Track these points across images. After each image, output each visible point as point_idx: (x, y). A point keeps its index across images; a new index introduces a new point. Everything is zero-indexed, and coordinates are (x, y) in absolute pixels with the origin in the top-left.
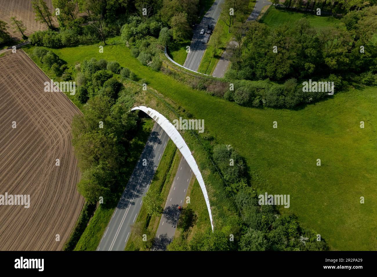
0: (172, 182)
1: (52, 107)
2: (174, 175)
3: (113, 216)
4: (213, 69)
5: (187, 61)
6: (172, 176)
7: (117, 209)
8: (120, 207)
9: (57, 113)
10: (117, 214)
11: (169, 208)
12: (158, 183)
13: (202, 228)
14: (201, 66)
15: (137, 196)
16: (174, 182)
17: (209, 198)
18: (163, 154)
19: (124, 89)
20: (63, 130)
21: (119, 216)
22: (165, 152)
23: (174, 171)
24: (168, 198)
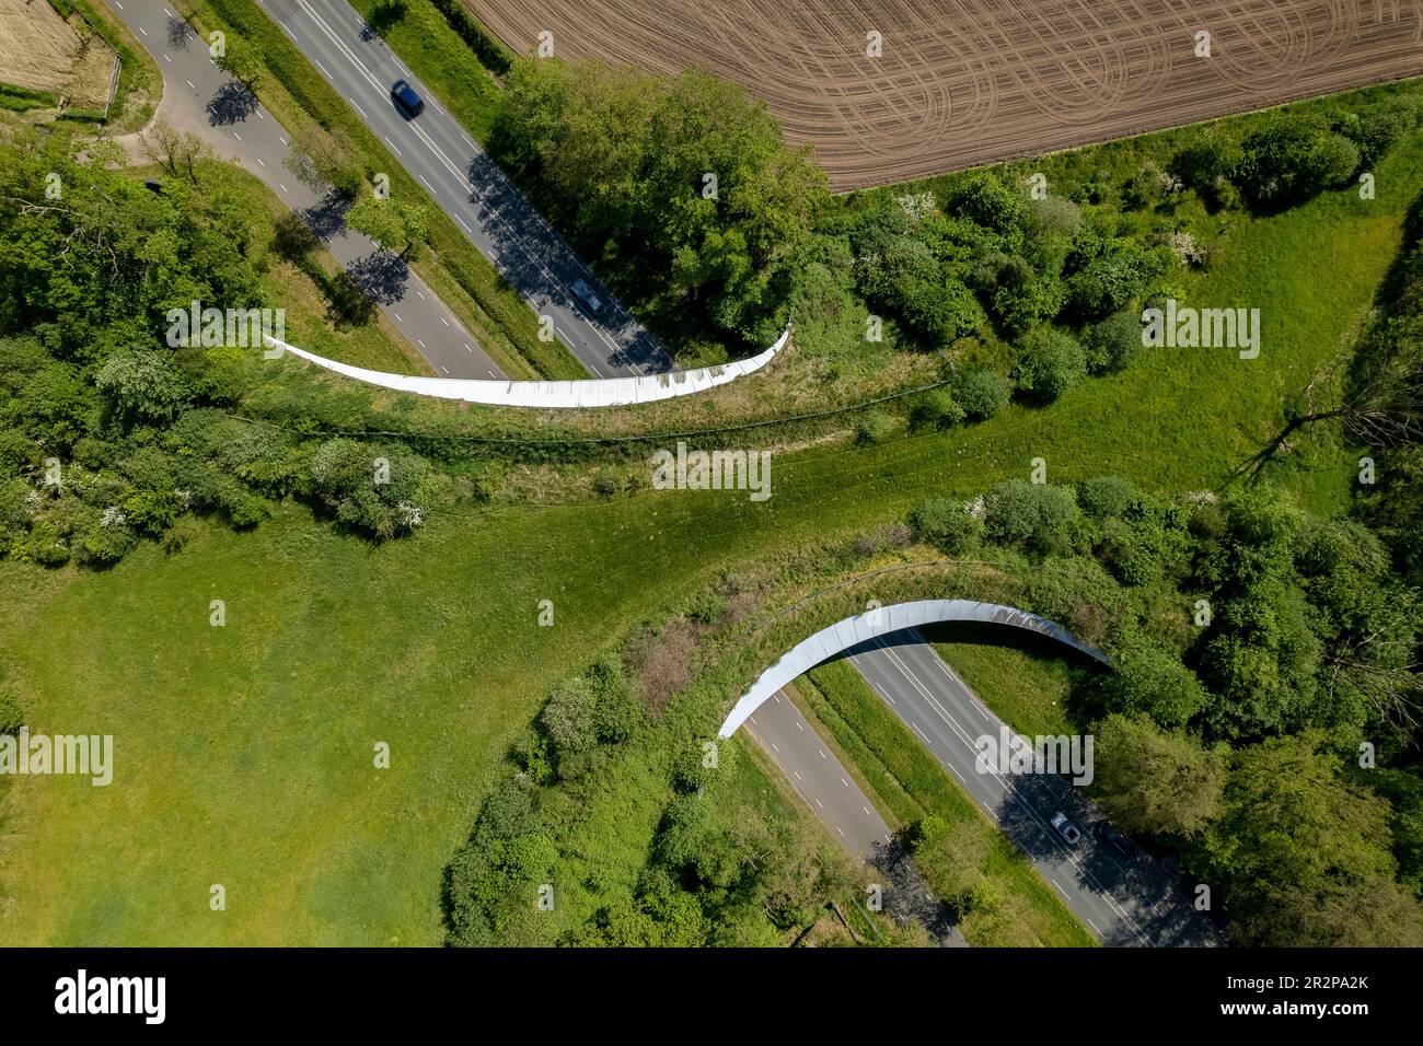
0: (467, 326)
1: (1004, 94)
2: (485, 345)
3: (466, 137)
4: (856, 770)
5: (969, 698)
6: (485, 336)
7: (478, 150)
8: (478, 161)
9: (960, 102)
10: (465, 146)
11: (404, 275)
12: (486, 287)
13: (305, 326)
14: (901, 730)
15: (484, 215)
16: (464, 330)
17: (332, 371)
18: (571, 351)
19: (897, 347)
20: (863, 98)
21: (458, 149)
22: (573, 359)
23: (498, 349)
24: (429, 290)
